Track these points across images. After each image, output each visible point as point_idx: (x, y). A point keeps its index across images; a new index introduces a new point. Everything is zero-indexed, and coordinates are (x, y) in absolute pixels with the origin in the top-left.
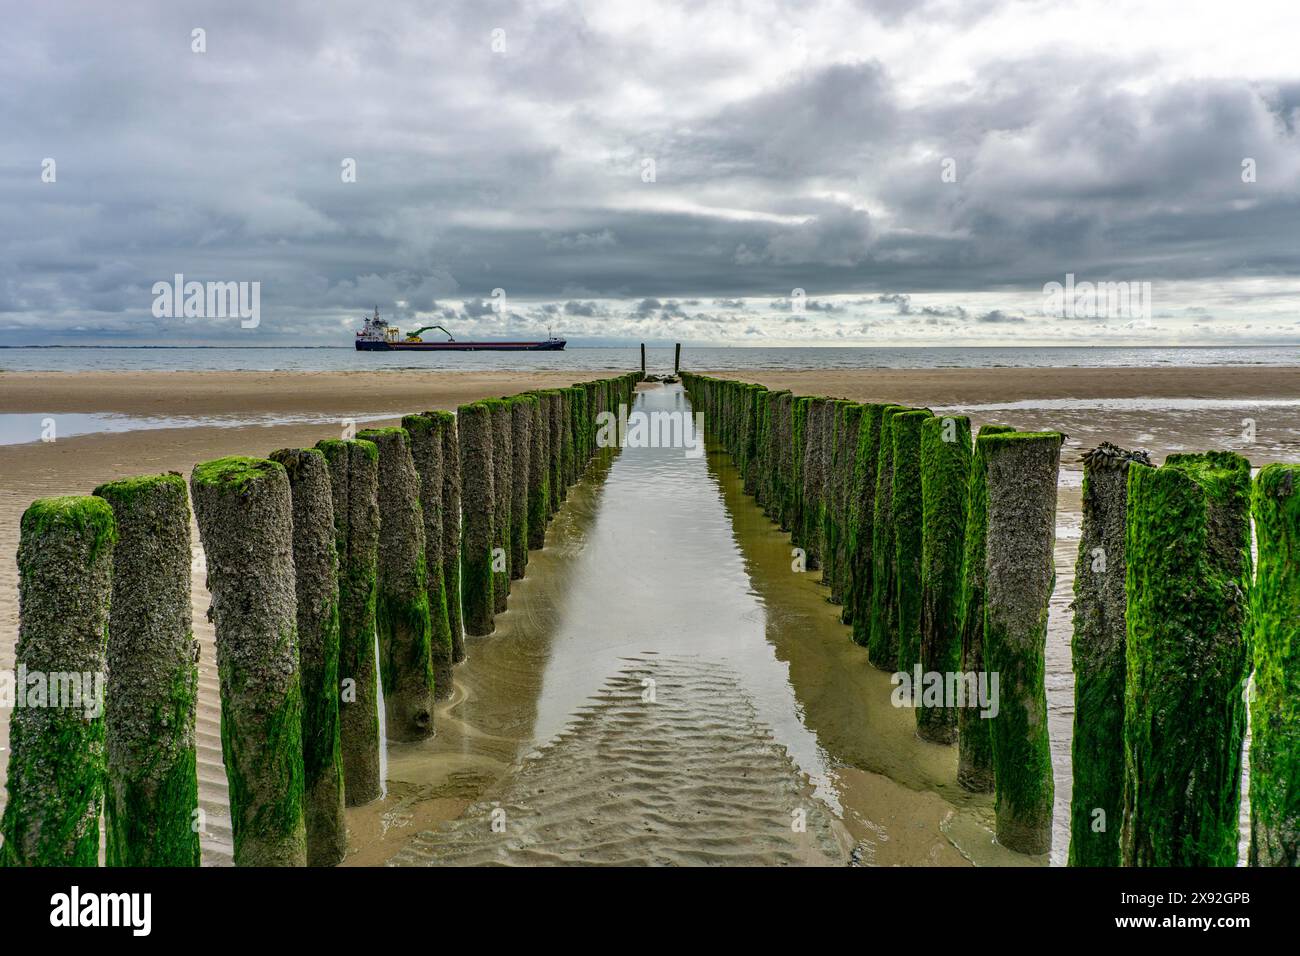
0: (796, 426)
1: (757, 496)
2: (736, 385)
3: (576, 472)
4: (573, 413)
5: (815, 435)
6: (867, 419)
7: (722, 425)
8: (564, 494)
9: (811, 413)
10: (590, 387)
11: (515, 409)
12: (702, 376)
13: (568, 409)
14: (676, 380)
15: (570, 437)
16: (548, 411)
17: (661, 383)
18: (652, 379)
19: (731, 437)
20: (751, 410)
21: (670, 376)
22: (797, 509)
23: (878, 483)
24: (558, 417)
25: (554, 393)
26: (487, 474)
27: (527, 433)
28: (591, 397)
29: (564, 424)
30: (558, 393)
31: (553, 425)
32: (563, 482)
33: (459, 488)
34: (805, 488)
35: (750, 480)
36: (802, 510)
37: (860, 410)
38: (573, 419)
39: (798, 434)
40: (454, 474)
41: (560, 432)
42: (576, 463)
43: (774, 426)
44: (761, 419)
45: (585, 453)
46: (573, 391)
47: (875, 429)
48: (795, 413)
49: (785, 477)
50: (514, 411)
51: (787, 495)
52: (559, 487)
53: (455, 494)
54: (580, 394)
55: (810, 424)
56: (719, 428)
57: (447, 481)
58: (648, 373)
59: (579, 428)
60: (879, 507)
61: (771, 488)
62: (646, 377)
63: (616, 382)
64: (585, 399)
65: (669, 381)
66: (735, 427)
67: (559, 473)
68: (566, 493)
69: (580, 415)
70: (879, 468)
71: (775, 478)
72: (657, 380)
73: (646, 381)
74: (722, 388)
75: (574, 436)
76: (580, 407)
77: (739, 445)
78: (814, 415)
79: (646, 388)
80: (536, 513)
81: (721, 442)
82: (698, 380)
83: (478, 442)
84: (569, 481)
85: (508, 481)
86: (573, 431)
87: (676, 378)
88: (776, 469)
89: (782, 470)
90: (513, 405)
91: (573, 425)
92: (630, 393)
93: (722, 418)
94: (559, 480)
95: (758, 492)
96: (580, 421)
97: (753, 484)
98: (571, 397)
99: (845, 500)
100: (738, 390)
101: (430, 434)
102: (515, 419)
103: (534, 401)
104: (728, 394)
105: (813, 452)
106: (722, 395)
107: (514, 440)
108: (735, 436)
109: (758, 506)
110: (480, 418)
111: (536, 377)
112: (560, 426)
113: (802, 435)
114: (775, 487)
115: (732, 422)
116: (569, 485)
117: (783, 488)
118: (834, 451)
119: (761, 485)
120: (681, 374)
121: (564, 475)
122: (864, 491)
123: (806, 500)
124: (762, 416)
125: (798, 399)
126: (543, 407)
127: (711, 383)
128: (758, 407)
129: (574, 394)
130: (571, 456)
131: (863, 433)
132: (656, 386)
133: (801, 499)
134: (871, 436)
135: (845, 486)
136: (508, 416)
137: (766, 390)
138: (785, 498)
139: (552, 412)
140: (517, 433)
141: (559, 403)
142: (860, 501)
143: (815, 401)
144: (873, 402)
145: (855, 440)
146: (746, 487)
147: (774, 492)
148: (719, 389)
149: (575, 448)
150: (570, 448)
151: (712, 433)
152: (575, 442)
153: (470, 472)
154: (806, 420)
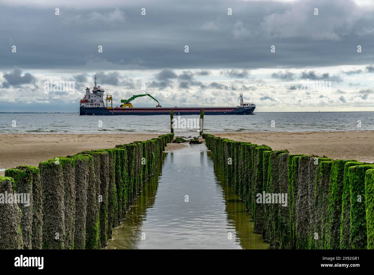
0: (290, 177)
1: (264, 234)
2: (247, 146)
3: (119, 217)
4: (117, 169)
5: (304, 184)
6: (335, 171)
7: (237, 179)
8: (110, 232)
9: (301, 168)
10: (130, 148)
11: (78, 164)
12: (222, 138)
13: (113, 165)
14: (200, 141)
15: (115, 188)
16: (99, 166)
17: (188, 144)
18: (180, 140)
19: (244, 188)
20: (258, 166)
21: (195, 138)
22: (292, 242)
23: (342, 216)
24: (106, 171)
25: (103, 153)
26: (60, 212)
27: (85, 182)
28: (130, 155)
29: (111, 177)
30: (107, 153)
31: (102, 177)
32: (109, 224)
33: (42, 221)
34: (297, 224)
35: (258, 222)
36: (295, 242)
37: (330, 164)
38: (117, 173)
39: (292, 183)
40: (38, 211)
41: (108, 183)
42: (119, 208)
43: (275, 178)
44: (267, 173)
45: (126, 201)
46: (117, 151)
47: (340, 178)
48: (290, 167)
49: (284, 218)
50: (77, 166)
51: (286, 232)
52: (106, 227)
53: (39, 225)
54: (122, 153)
55: (300, 176)
56: (235, 181)
57: (35, 217)
58: (176, 135)
59: (121, 180)
60: (343, 234)
61: (274, 227)
62: (174, 139)
63: (149, 143)
64: (126, 157)
65: (195, 142)
66: (247, 180)
67: (107, 216)
68: (111, 232)
69: (122, 170)
70: (343, 206)
71: (276, 219)
72: (185, 141)
73: (174, 142)
74: (237, 148)
75: (118, 187)
76: (123, 164)
77: (251, 194)
78: (302, 169)
79: (175, 148)
80: (91, 245)
81: (237, 193)
82: (219, 141)
83: (54, 188)
84: (113, 223)
85: (73, 219)
86: (117, 183)
87: (201, 139)
88: (277, 212)
89: (281, 212)
90: (76, 162)
91: (117, 179)
92: (161, 152)
93: (237, 173)
94: (107, 222)
95: (265, 231)
96: (122, 175)
97: (261, 225)
98: (115, 155)
99: (322, 231)
100: (249, 150)
101: (25, 182)
102: (77, 173)
103: (90, 159)
104: (241, 153)
105: (302, 197)
106: (237, 154)
107: (77, 188)
108: (247, 187)
109: (265, 242)
110: (56, 171)
111: (80, 139)
112: (108, 179)
113: (294, 185)
114: (277, 226)
115: (245, 176)
116: (113, 227)
117: (283, 227)
118: (315, 195)
119: (266, 226)
120: (204, 136)
121: (110, 218)
122: (334, 223)
123: (298, 234)
124: (267, 170)
125: (292, 157)
126: (96, 164)
127: (229, 144)
128: (264, 163)
129: (117, 154)
130: (116, 203)
131: (332, 181)
132: (184, 146)
133: (295, 233)
134: (338, 183)
135: (322, 221)
136: (73, 170)
137: (270, 150)
138: (284, 234)
139: (102, 168)
140: (78, 183)
141: (107, 160)
142: (331, 230)
143: (303, 158)
144: (339, 159)
145: (328, 186)
146: (256, 227)
147: (276, 230)
148: (235, 149)
149: (119, 197)
150: (115, 196)
151: (230, 185)
152: (118, 192)
153: (48, 211)
154: (297, 173)
